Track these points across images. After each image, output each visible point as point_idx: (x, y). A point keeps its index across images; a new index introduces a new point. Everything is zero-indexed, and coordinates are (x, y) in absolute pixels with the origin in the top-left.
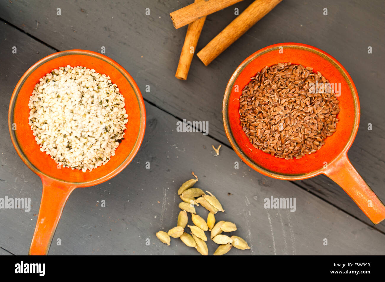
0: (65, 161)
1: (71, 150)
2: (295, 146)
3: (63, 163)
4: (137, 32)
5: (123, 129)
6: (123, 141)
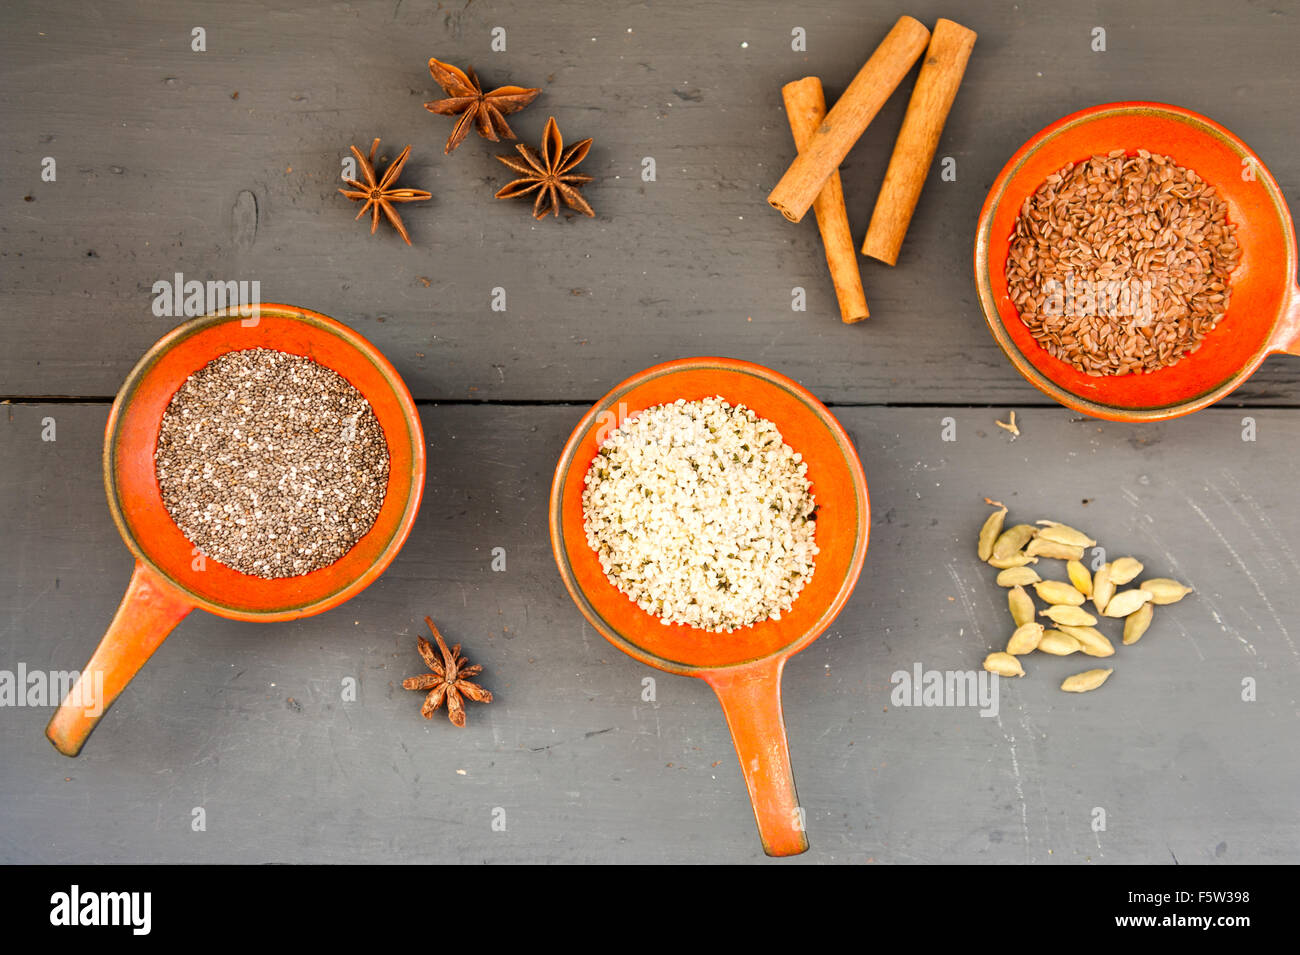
0: (726, 618)
1: (733, 589)
2: (1176, 330)
3: (724, 625)
4: (711, 275)
5: (806, 489)
6: (819, 513)
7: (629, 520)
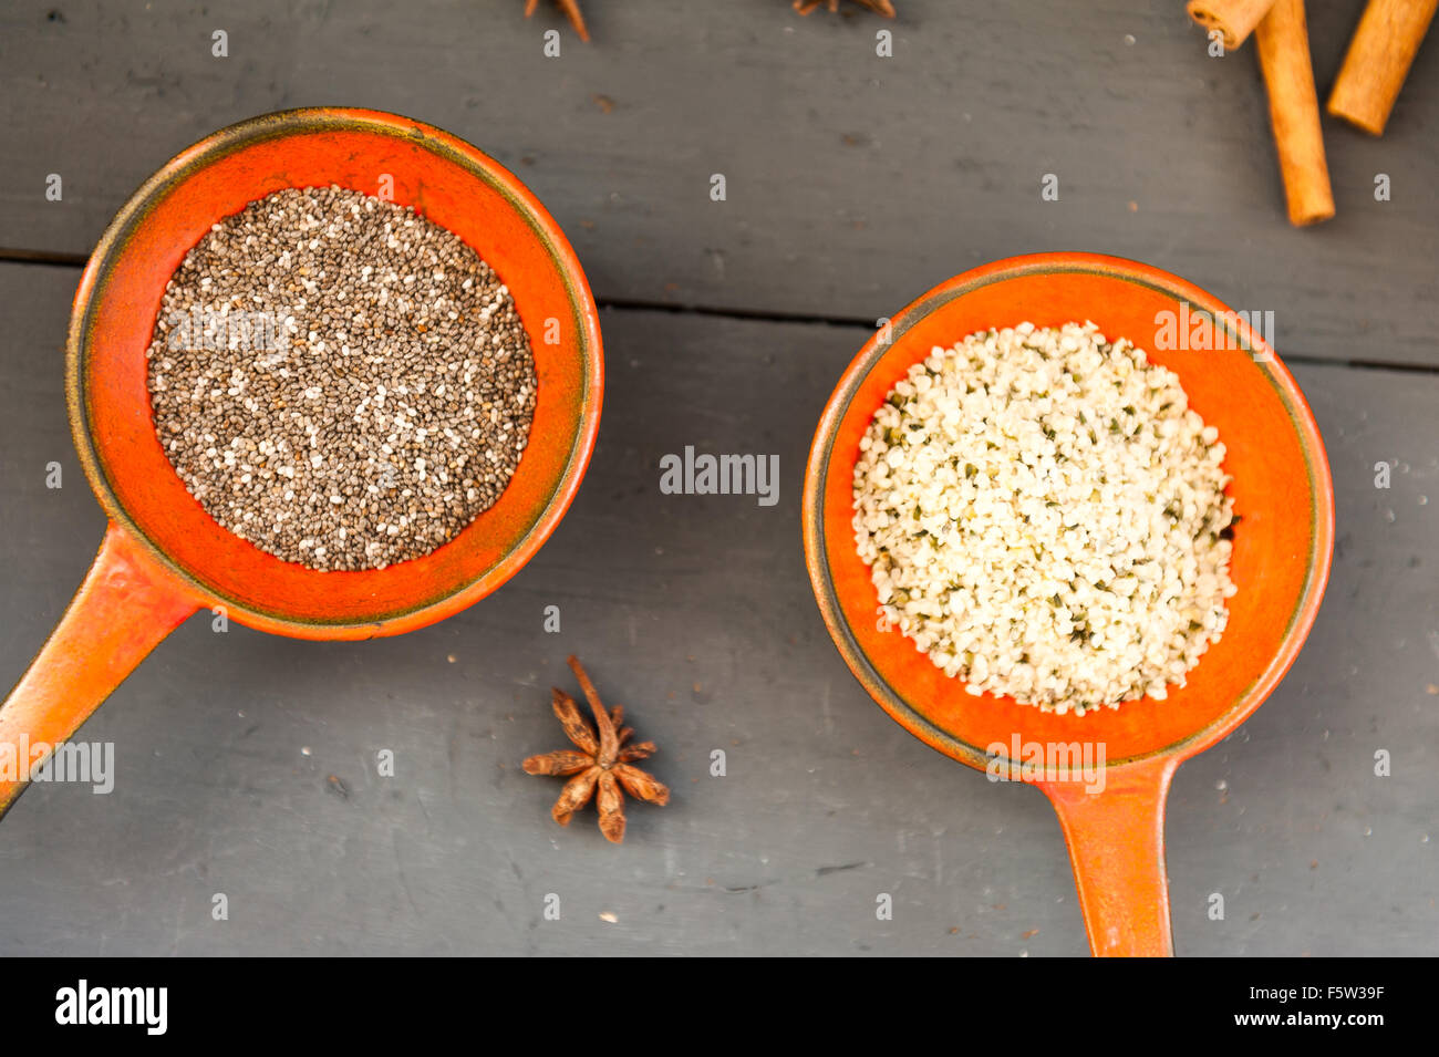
0: (1076, 691)
1: (1096, 641)
3: (1071, 703)
4: (1075, 128)
5: (1221, 486)
6: (1238, 530)
7: (933, 514)
